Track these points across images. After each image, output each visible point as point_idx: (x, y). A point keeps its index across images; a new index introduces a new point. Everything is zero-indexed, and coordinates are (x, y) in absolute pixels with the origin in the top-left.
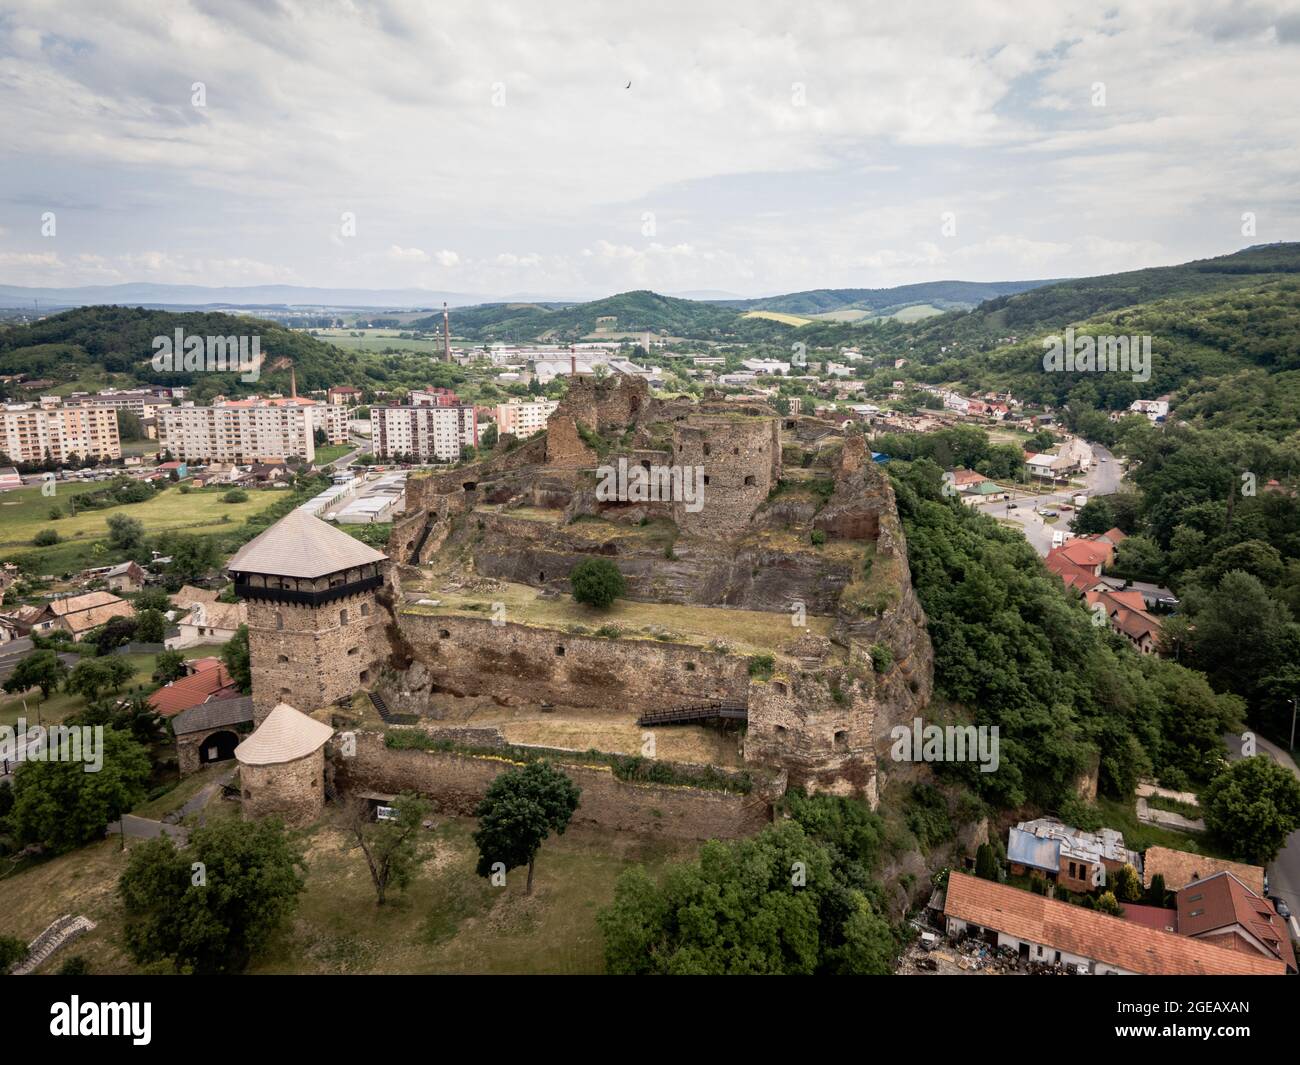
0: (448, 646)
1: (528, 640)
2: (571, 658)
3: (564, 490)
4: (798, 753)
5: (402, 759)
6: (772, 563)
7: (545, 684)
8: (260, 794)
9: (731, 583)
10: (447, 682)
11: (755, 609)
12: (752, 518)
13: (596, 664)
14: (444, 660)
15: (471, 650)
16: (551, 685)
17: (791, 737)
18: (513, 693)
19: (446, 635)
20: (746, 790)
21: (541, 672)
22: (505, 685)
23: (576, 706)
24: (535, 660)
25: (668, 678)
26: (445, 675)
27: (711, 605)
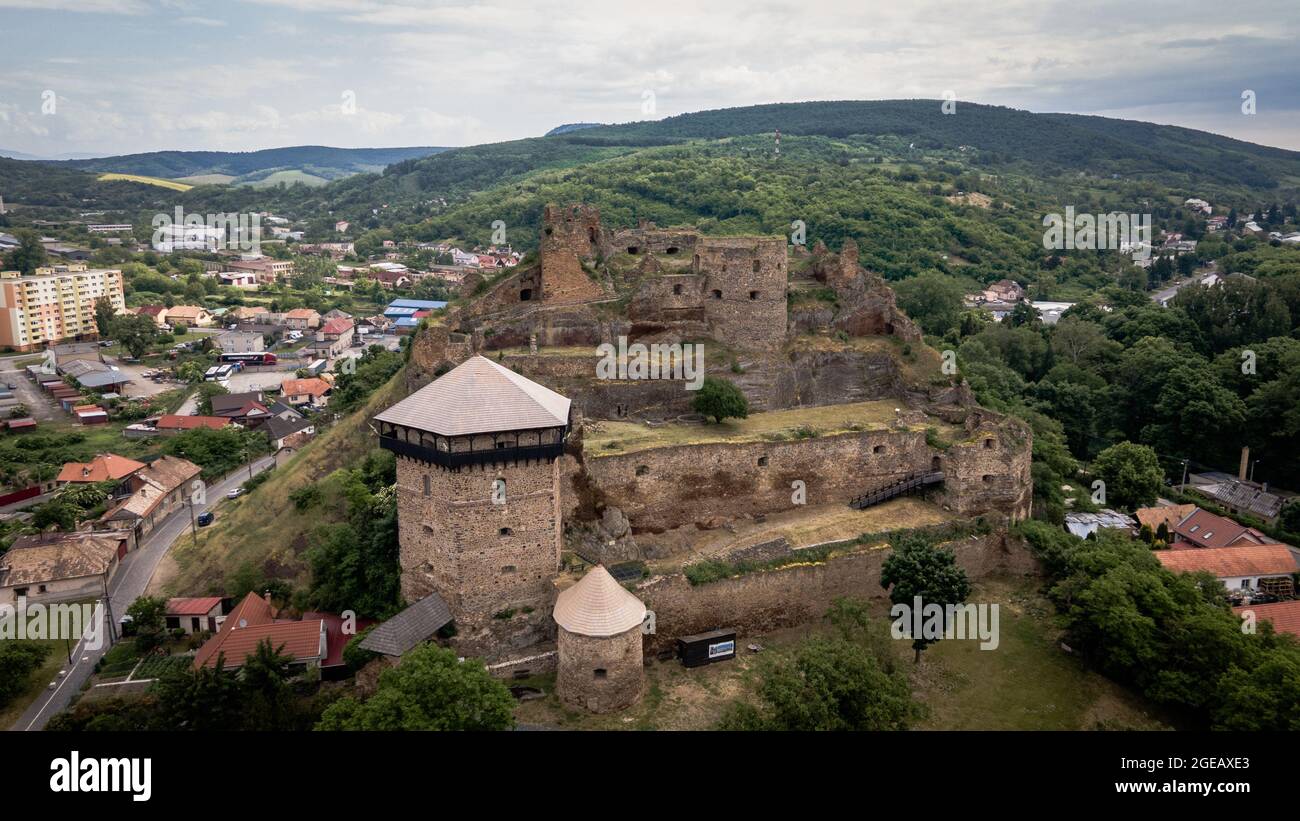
0: (645, 483)
1: (734, 456)
2: (774, 466)
3: (585, 324)
4: (1005, 493)
5: (704, 594)
6: (826, 362)
7: (750, 497)
8: (618, 668)
9: (798, 386)
10: (649, 520)
11: (827, 404)
12: (788, 328)
13: (798, 466)
14: (641, 498)
15: (672, 480)
16: (755, 497)
17: (998, 482)
18: (719, 514)
19: (641, 471)
20: (987, 532)
21: (746, 486)
22: (709, 510)
23: (780, 511)
24: (739, 476)
25: (861, 463)
26: (643, 513)
27: (789, 407)
